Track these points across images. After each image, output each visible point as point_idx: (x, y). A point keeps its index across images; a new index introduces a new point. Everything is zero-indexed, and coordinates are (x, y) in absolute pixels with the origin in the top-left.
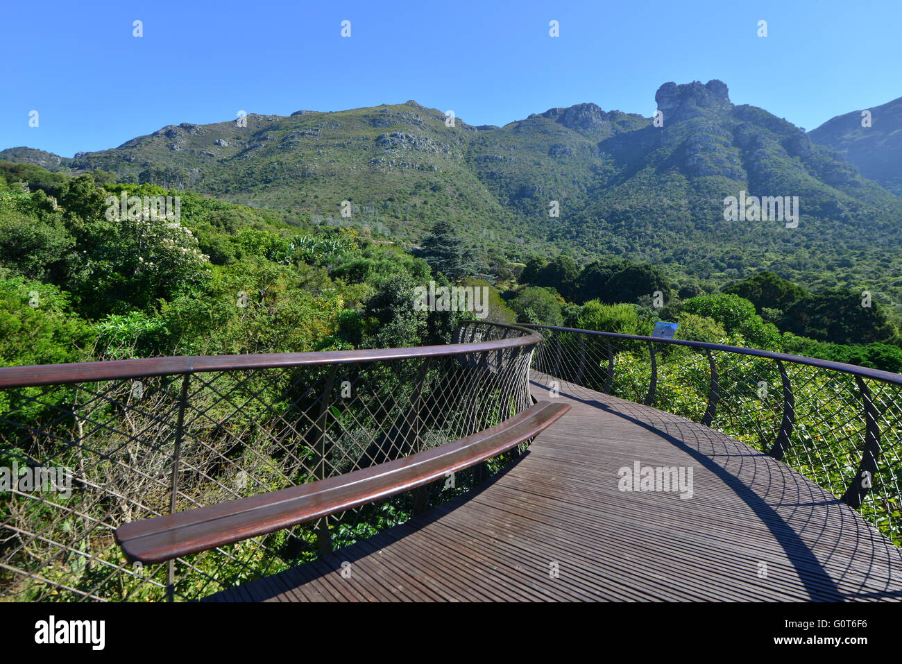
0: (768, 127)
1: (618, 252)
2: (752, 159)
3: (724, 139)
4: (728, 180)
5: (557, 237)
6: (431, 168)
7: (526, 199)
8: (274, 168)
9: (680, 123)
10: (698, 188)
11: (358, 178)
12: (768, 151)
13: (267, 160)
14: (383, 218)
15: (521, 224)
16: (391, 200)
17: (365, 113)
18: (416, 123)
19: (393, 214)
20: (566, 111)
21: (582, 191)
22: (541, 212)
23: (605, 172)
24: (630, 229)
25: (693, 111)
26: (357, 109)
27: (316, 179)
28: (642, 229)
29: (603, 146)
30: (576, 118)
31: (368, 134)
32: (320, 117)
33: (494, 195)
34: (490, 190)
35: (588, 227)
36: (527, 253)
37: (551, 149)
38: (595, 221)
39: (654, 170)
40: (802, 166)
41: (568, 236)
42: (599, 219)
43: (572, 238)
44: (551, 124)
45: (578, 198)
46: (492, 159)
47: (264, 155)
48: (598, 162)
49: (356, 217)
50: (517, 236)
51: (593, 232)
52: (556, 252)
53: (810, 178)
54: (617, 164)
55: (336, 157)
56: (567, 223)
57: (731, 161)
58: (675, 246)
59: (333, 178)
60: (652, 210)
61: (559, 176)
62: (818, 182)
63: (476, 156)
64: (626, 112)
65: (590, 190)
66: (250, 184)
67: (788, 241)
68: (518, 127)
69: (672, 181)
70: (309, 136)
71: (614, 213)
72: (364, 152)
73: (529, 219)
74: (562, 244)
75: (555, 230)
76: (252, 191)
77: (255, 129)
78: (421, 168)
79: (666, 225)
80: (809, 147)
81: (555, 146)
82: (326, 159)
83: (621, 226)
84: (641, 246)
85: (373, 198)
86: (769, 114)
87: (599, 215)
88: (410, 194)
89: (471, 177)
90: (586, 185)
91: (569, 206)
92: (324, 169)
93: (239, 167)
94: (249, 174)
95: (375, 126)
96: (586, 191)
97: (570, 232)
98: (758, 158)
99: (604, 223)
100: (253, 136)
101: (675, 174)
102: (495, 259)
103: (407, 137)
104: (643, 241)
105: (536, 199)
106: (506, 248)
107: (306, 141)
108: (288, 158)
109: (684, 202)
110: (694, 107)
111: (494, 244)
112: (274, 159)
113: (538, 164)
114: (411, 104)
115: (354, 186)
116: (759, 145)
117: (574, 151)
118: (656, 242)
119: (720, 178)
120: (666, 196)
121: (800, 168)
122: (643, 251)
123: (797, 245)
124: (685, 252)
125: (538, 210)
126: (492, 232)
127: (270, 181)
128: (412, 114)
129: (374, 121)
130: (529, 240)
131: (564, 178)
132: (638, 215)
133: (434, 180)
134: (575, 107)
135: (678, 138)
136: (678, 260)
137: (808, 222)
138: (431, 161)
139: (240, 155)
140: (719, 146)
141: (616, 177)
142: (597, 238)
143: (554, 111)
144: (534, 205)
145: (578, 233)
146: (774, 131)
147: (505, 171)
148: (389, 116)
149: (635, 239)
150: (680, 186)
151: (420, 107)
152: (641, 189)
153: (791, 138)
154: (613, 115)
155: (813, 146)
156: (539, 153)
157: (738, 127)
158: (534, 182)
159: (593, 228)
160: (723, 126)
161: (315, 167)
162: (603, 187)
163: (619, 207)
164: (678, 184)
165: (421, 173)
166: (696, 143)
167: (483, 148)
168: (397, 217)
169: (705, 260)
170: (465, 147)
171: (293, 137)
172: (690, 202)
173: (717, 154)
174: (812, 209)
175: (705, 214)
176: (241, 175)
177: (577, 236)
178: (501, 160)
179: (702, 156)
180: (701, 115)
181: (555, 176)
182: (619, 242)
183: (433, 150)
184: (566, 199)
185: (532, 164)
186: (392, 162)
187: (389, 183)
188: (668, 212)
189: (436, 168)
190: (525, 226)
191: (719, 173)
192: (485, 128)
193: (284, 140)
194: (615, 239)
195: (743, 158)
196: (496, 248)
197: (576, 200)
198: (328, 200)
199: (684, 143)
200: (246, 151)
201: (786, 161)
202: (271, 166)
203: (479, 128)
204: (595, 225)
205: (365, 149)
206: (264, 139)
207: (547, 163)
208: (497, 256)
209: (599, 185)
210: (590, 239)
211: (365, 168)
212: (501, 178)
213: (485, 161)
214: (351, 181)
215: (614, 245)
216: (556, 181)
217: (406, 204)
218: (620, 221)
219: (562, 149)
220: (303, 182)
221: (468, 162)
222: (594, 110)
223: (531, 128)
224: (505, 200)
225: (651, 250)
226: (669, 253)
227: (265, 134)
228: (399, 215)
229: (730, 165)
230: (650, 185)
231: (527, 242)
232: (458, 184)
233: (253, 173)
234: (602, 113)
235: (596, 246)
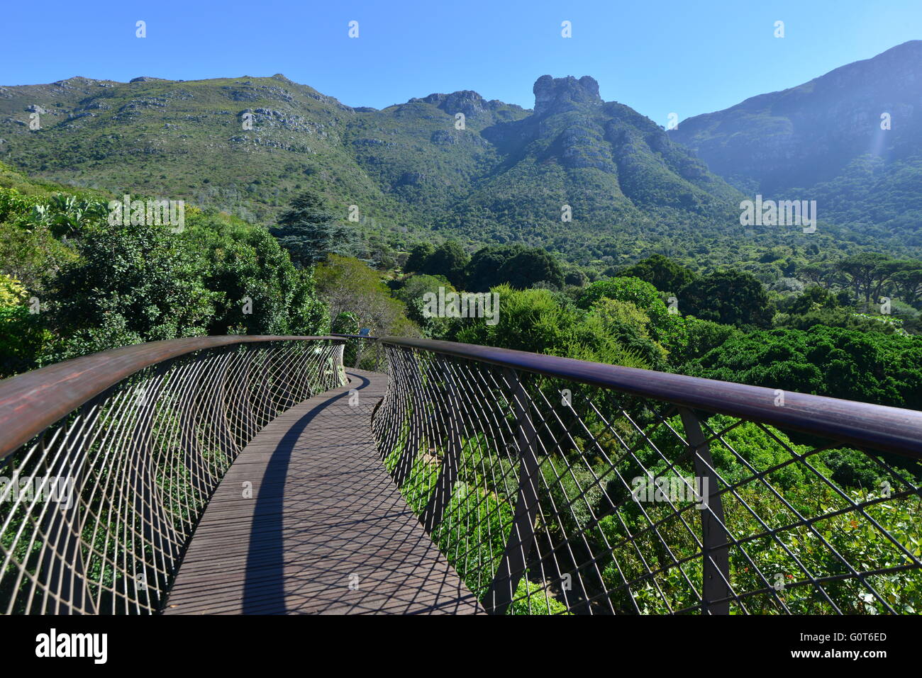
0: (634, 123)
1: (502, 241)
2: (622, 153)
3: (597, 133)
4: (600, 172)
5: (441, 226)
6: (303, 149)
7: (409, 186)
8: (108, 142)
9: (557, 116)
10: (574, 179)
11: (216, 157)
12: (635, 147)
13: (98, 133)
14: (247, 203)
15: (404, 212)
16: (256, 182)
17: (223, 83)
18: (284, 99)
19: (259, 198)
20: (448, 97)
21: (466, 179)
22: (424, 199)
23: (488, 161)
24: (513, 218)
25: (568, 104)
26: (215, 79)
27: (162, 156)
28: (525, 218)
29: (485, 133)
30: (458, 105)
31: (228, 108)
32: (168, 85)
33: (375, 182)
34: (370, 175)
35: (472, 216)
36: (412, 241)
37: (433, 137)
38: (479, 210)
39: (534, 160)
40: (663, 161)
41: (453, 225)
42: (483, 207)
43: (457, 226)
44: (433, 109)
45: (462, 186)
46: (372, 143)
47: (95, 127)
48: (480, 151)
49: (214, 201)
50: (399, 224)
51: (478, 221)
52: (441, 241)
53: (669, 172)
54: (500, 152)
55: (189, 133)
56: (451, 212)
57: (603, 154)
58: (555, 235)
59: (185, 156)
60: (533, 200)
61: (442, 164)
62: (676, 176)
63: (353, 139)
64: (507, 102)
65: (474, 179)
66: (75, 160)
67: (653, 230)
68: (398, 110)
69: (551, 171)
70: (153, 107)
71: (497, 202)
72: (223, 128)
73: (412, 207)
74: (447, 232)
75: (439, 218)
76: (78, 169)
77: (84, 96)
78: (292, 149)
79: (546, 215)
80: (668, 144)
81: (438, 133)
82: (175, 134)
83: (505, 215)
84: (524, 235)
85: (235, 180)
86: (634, 112)
87: (482, 203)
88: (280, 177)
89: (349, 160)
90: (469, 174)
91: (453, 195)
92: (173, 145)
93: (61, 140)
94: (73, 148)
95: (236, 99)
96: (469, 180)
97: (454, 221)
98: (626, 152)
99: (488, 212)
100: (81, 103)
101: (553, 165)
102: (377, 247)
103: (274, 113)
104: (525, 230)
105: (419, 186)
106: (390, 237)
107: (150, 112)
108: (126, 131)
109: (562, 192)
110: (569, 100)
111: (376, 232)
112: (107, 131)
113: (420, 150)
114: (279, 78)
115: (212, 165)
116: (626, 141)
117: (457, 139)
118: (538, 230)
119: (594, 171)
120: (545, 186)
121: (661, 163)
122: (526, 240)
123: (661, 234)
124: (565, 240)
125: (422, 198)
126: (373, 220)
127: (102, 157)
128: (278, 89)
129: (235, 93)
130: (413, 228)
131: (447, 166)
132: (520, 204)
133: (308, 162)
134: (457, 94)
135: (555, 130)
136: (559, 249)
137: (669, 212)
138: (304, 141)
139: (62, 125)
140: (592, 140)
141: (498, 167)
142: (481, 227)
143: (435, 96)
144: (417, 193)
145: (463, 221)
146: (639, 128)
147: (386, 156)
148: (252, 89)
149: (517, 228)
150: (559, 176)
151: (290, 83)
152: (522, 179)
153: (654, 135)
154: (494, 104)
155: (671, 144)
156: (421, 139)
157: (608, 122)
158: (417, 168)
159: (478, 216)
160: (596, 120)
161: (161, 142)
162: (485, 176)
163: (502, 196)
164: (556, 175)
165: (292, 155)
166: (572, 135)
167: (362, 130)
168: (264, 202)
169: (583, 248)
170: (342, 129)
171: (132, 107)
172: (568, 193)
173: (591, 147)
174: (672, 201)
175: (581, 205)
176: (63, 149)
177: (462, 225)
178: (381, 144)
179: (578, 148)
180: (576, 109)
181: (437, 163)
182: (503, 231)
183: (305, 130)
184: (450, 187)
185: (413, 149)
186: (257, 141)
187: (254, 163)
188: (548, 201)
189: (309, 150)
190: (409, 214)
191: (593, 165)
192: (363, 110)
193: (121, 110)
194: (499, 228)
195: (613, 152)
196: (378, 236)
197: (459, 189)
198: (179, 182)
199: (561, 135)
200: (70, 120)
201: (649, 156)
202: (103, 139)
203: (357, 110)
204: (479, 214)
205: (224, 125)
206: (96, 107)
207: (430, 150)
208: (379, 244)
209: (482, 174)
210: (475, 228)
211: (225, 146)
212: (381, 163)
213: (364, 145)
214: (208, 160)
215: (498, 234)
216: (439, 168)
217: (274, 188)
218: (504, 210)
219: (444, 136)
220: (146, 160)
221: (345, 145)
222: (475, 98)
223: (412, 112)
224: (386, 187)
225: (533, 239)
226: (551, 242)
227: (95, 101)
228: (267, 200)
229: (601, 158)
230: (530, 174)
231: (411, 231)
232: (335, 167)
233: (79, 147)
234: (483, 101)
235: (481, 235)
